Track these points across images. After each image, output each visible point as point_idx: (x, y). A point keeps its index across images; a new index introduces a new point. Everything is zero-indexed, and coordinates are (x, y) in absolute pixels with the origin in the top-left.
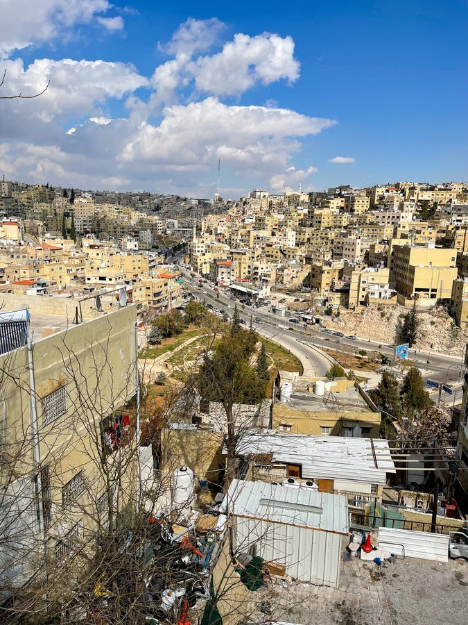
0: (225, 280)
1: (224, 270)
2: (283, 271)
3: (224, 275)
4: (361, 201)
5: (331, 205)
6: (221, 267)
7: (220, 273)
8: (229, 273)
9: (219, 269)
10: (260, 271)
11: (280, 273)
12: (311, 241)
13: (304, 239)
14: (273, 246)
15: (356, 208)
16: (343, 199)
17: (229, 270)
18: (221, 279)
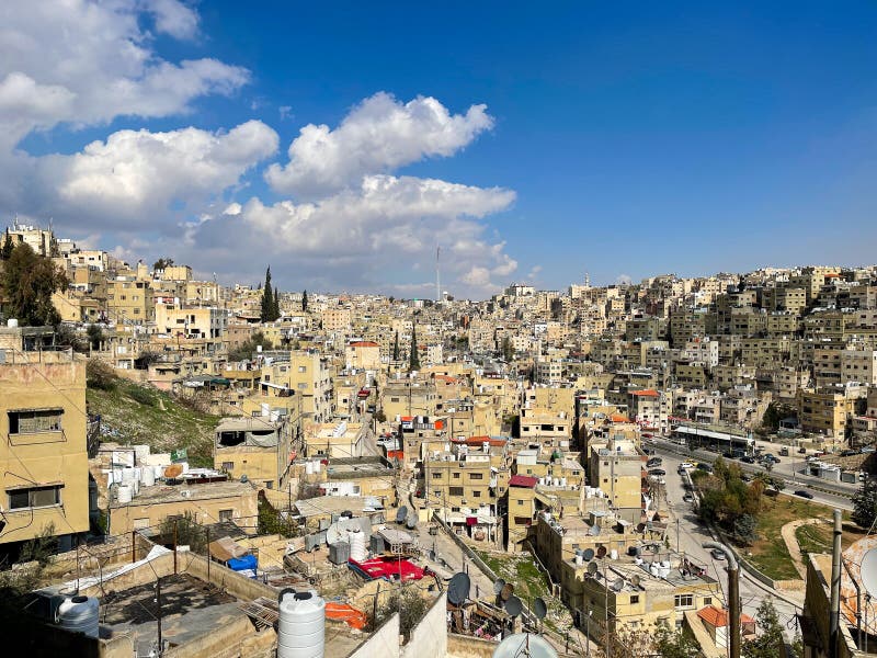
0: (651, 419)
1: (647, 404)
2: (736, 402)
3: (648, 412)
4: (793, 295)
5: (740, 303)
6: (643, 400)
7: (640, 410)
8: (658, 408)
9: (640, 403)
10: (689, 404)
11: (731, 406)
12: (744, 355)
13: (727, 353)
14: (691, 365)
15: (787, 304)
16: (755, 293)
17: (657, 404)
18: (642, 419)
